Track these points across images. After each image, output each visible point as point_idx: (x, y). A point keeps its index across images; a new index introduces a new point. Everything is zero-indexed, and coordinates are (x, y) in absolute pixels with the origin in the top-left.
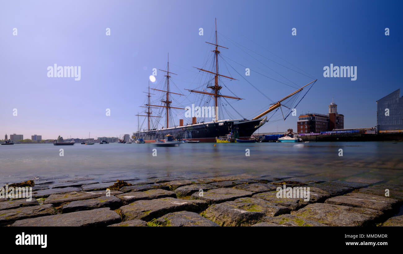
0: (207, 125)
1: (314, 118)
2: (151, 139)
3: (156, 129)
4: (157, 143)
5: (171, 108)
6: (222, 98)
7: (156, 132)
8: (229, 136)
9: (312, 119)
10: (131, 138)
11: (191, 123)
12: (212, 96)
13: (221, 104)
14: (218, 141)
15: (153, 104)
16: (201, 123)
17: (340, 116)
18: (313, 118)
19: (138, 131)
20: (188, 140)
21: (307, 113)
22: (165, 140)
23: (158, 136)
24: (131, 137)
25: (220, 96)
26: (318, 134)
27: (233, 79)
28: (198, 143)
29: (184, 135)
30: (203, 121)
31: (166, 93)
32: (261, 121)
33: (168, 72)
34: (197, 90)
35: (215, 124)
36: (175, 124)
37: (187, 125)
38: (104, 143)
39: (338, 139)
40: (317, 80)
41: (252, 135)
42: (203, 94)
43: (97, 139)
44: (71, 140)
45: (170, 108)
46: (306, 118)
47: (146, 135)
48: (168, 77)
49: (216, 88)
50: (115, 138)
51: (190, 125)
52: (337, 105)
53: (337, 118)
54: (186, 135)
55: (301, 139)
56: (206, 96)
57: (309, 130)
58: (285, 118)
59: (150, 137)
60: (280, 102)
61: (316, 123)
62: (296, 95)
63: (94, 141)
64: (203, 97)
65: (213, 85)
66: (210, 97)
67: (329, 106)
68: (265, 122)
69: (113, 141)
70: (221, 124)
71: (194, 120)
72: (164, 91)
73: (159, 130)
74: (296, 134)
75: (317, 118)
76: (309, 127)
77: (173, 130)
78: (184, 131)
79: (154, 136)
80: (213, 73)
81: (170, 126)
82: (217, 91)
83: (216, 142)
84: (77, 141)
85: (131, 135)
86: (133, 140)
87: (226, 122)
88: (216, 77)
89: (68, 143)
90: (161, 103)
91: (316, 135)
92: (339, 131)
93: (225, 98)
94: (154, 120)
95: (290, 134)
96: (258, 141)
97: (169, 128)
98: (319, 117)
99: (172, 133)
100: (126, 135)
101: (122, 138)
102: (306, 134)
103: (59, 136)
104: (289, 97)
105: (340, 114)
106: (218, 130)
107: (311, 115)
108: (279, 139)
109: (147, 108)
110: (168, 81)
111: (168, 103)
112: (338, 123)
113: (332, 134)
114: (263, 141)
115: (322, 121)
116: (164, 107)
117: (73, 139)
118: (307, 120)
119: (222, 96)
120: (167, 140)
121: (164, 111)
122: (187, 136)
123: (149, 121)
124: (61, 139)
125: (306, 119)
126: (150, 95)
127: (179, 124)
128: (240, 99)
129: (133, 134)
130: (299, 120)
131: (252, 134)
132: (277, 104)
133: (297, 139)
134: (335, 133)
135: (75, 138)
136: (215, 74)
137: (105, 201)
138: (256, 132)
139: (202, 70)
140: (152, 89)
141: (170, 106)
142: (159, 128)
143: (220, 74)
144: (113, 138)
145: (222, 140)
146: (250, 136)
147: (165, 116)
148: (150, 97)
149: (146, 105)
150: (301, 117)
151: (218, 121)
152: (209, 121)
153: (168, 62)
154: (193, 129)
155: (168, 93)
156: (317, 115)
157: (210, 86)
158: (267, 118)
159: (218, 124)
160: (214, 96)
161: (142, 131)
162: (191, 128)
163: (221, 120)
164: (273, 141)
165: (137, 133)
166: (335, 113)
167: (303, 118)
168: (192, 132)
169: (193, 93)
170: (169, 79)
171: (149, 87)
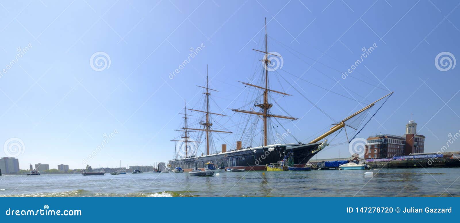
0: (255, 151)
2: (189, 168)
3: (195, 156)
4: (195, 171)
5: (212, 132)
6: (273, 119)
7: (195, 160)
8: (281, 163)
9: (383, 141)
10: (167, 167)
11: (236, 148)
12: (260, 116)
13: (271, 126)
14: (269, 169)
16: (247, 148)
17: (420, 137)
18: (385, 140)
19: (174, 158)
20: (232, 168)
21: (378, 134)
22: (205, 168)
23: (198, 164)
24: (166, 165)
25: (270, 116)
26: (391, 159)
28: (244, 171)
29: (227, 162)
30: (249, 146)
31: (205, 114)
32: (320, 145)
33: (208, 89)
34: (242, 109)
35: (264, 149)
36: (216, 149)
37: (231, 151)
38: (137, 172)
39: (415, 165)
40: (393, 93)
41: (308, 162)
42: (250, 114)
43: (129, 168)
44: (101, 169)
45: (210, 131)
46: (376, 140)
47: (183, 163)
48: (207, 94)
49: (266, 106)
50: (149, 167)
51: (235, 151)
52: (416, 124)
53: (416, 140)
54: (229, 162)
55: (368, 166)
56: (254, 116)
57: (379, 154)
58: (349, 141)
59: (188, 166)
60: (344, 122)
61: (389, 146)
62: (365, 112)
63: (125, 171)
64: (250, 117)
65: (262, 102)
66: (258, 117)
67: (407, 125)
68: (325, 146)
69: (146, 170)
71: (239, 145)
72: (204, 112)
73: (198, 157)
74: (362, 159)
75: (390, 140)
76: (379, 151)
77: (214, 157)
78: (227, 158)
79: (193, 164)
80: (262, 88)
82: (267, 109)
83: (266, 170)
84: (108, 170)
85: (167, 163)
86: (169, 168)
87: (277, 146)
88: (265, 93)
89: (97, 173)
90: (199, 125)
91: (388, 161)
92: (417, 155)
93: (276, 118)
95: (355, 161)
96: (316, 169)
97: (209, 155)
98: (393, 139)
99: (213, 160)
100: (161, 163)
101: (156, 167)
102: (375, 160)
103: (88, 166)
104: (356, 115)
105: (420, 135)
107: (384, 137)
108: (341, 166)
109: (184, 132)
110: (208, 100)
111: (208, 125)
112: (417, 146)
113: (408, 159)
114: (322, 169)
115: (396, 144)
116: (203, 130)
117: (102, 168)
118: (377, 143)
119: (273, 116)
121: (203, 136)
122: (231, 164)
124: (89, 168)
125: (376, 142)
126: (187, 117)
128: (294, 119)
129: (169, 163)
130: (368, 143)
131: (308, 160)
132: (341, 123)
133: (364, 165)
134: (412, 159)
135: (105, 167)
136: (264, 89)
138: (313, 159)
139: (248, 84)
140: (189, 109)
141: (211, 129)
143: (270, 89)
144: (146, 166)
145: (274, 168)
146: (306, 162)
147: (205, 141)
148: (187, 119)
149: (183, 128)
150: (370, 140)
151: (268, 146)
152: (256, 146)
153: (207, 77)
154: (238, 156)
155: (208, 114)
156: (391, 136)
157: (258, 104)
158: (328, 142)
159: (266, 149)
160: (263, 117)
161: (179, 158)
162: (235, 155)
163: (271, 144)
164: (334, 168)
165: (173, 161)
166: (414, 133)
167: (373, 140)
168: (237, 159)
169: (238, 112)
170: (209, 97)
171: (185, 107)
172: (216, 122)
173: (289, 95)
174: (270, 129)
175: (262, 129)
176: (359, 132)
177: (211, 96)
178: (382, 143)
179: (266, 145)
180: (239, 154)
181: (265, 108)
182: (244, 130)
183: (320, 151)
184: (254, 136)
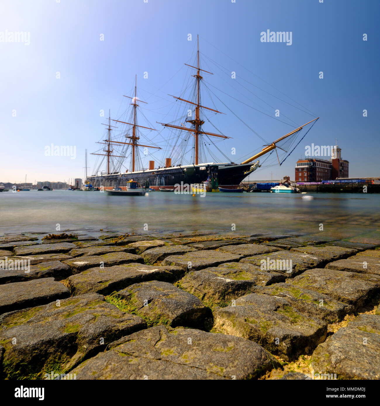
0: (185, 169)
1: (314, 164)
2: (111, 185)
3: (118, 173)
5: (139, 147)
6: (204, 136)
7: (117, 177)
9: (312, 164)
11: (165, 166)
12: (192, 132)
13: (202, 144)
15: (115, 140)
16: (177, 166)
17: (344, 162)
19: (94, 174)
20: (160, 187)
21: (307, 157)
22: (126, 187)
23: (121, 182)
24: (83, 182)
25: (202, 133)
26: (319, 183)
27: (218, 112)
29: (155, 181)
30: (179, 164)
31: (132, 126)
32: (252, 166)
33: (136, 100)
34: (173, 124)
35: (195, 167)
36: (143, 167)
37: (159, 168)
38: (45, 189)
39: (342, 190)
40: (319, 118)
41: (241, 183)
42: (181, 130)
43: (36, 184)
45: (137, 145)
46: (305, 163)
47: (104, 180)
48: (135, 106)
49: (197, 123)
50: (62, 183)
51: (163, 169)
52: (341, 149)
53: (341, 164)
54: (157, 181)
55: (298, 189)
56: (185, 132)
57: (309, 177)
58: (280, 163)
59: (109, 183)
60: (275, 144)
61: (317, 170)
62: (294, 135)
63: (32, 187)
64: (181, 133)
65: (194, 118)
66: (190, 133)
68: (257, 167)
69: (58, 186)
70: (202, 168)
71: (168, 163)
72: (130, 124)
73: (122, 173)
74: (293, 182)
75: (318, 163)
76: (309, 174)
77: (141, 174)
78: (155, 176)
79: (116, 181)
80: (193, 104)
81: (136, 169)
82: (199, 126)
84: (8, 186)
85: (84, 180)
87: (208, 165)
88: (197, 108)
90: (125, 139)
91: (317, 185)
92: (343, 180)
93: (208, 135)
94: (115, 160)
95: (286, 183)
96: (248, 191)
97: (135, 172)
98: (320, 163)
99: (139, 178)
100: (77, 179)
101: (73, 184)
102: (305, 183)
104: (286, 137)
105: (344, 160)
106: (199, 176)
107: (312, 160)
108: (272, 188)
109: (107, 145)
110: (135, 111)
111: (134, 139)
112: (343, 171)
113: (335, 183)
114: (255, 191)
115: (324, 168)
116: (129, 144)
118: (307, 166)
119: (205, 133)
120: (130, 187)
121: (128, 150)
122: (159, 183)
123: (109, 162)
125: (305, 165)
126: (111, 128)
127: (148, 166)
128: (226, 137)
129: (86, 179)
130: (298, 165)
131: (240, 181)
132: (272, 145)
133: (294, 188)
134: (338, 183)
136: (195, 104)
137: (48, 268)
138: (246, 180)
139: (179, 98)
141: (138, 143)
142: (123, 172)
143: (202, 105)
144: (59, 183)
146: (239, 184)
147: (130, 155)
148: (111, 131)
149: (106, 141)
150: (300, 162)
151: (199, 165)
152: (187, 164)
153: (136, 87)
154: (167, 174)
155: (135, 127)
156: (318, 160)
157: (189, 120)
158: (260, 163)
159: (198, 168)
160: (195, 133)
161: (99, 175)
162: (164, 173)
163: (203, 163)
164: (266, 191)
165: (92, 178)
166: (339, 158)
167: (302, 163)
168: (165, 178)
169: (168, 127)
170: (137, 108)
171: (110, 118)
172: (143, 136)
173: (221, 113)
174: (201, 147)
175: (193, 147)
176: (289, 155)
177: (139, 108)
178: (311, 166)
179: (197, 164)
180: (168, 173)
181: (197, 125)
182: (175, 146)
183: (253, 172)
184: (185, 153)
